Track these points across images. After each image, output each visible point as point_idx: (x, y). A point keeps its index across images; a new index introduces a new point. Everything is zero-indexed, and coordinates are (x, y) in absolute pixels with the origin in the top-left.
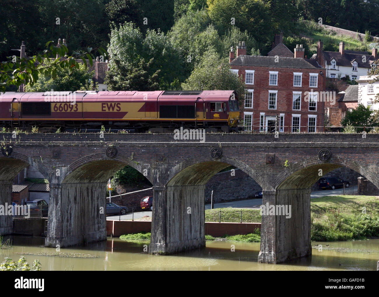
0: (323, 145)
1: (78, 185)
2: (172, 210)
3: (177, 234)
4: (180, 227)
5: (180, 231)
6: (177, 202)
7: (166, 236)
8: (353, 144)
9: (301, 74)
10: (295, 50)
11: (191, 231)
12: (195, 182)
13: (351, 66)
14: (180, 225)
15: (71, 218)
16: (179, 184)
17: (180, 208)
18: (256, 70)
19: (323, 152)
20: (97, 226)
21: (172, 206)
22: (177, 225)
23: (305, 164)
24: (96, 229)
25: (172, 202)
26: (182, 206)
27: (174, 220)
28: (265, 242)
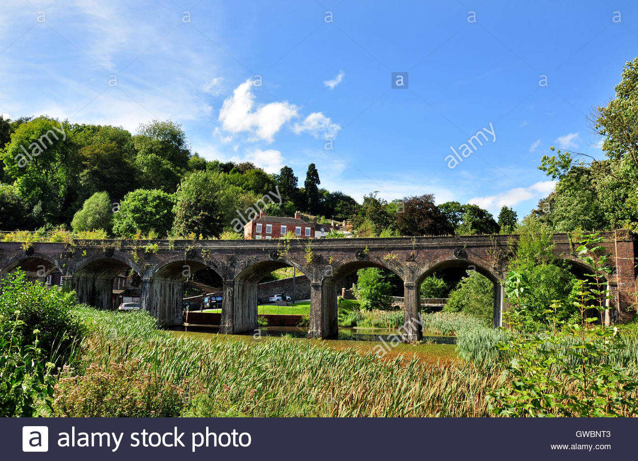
0: (358, 247)
1: (163, 282)
2: (237, 299)
3: (240, 320)
4: (242, 314)
5: (242, 317)
6: (240, 294)
7: (233, 319)
8: (381, 246)
9: (300, 228)
10: (295, 214)
11: (249, 318)
12: (252, 281)
13: (321, 231)
14: (243, 312)
15: (157, 306)
16: (242, 280)
17: (243, 299)
18: (273, 225)
19: (359, 252)
20: (176, 314)
21: (237, 297)
22: (240, 311)
23: (344, 262)
24: (175, 317)
25: (237, 294)
26: (244, 297)
27: (238, 307)
28: (313, 323)
